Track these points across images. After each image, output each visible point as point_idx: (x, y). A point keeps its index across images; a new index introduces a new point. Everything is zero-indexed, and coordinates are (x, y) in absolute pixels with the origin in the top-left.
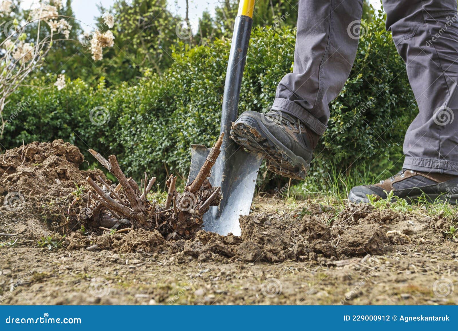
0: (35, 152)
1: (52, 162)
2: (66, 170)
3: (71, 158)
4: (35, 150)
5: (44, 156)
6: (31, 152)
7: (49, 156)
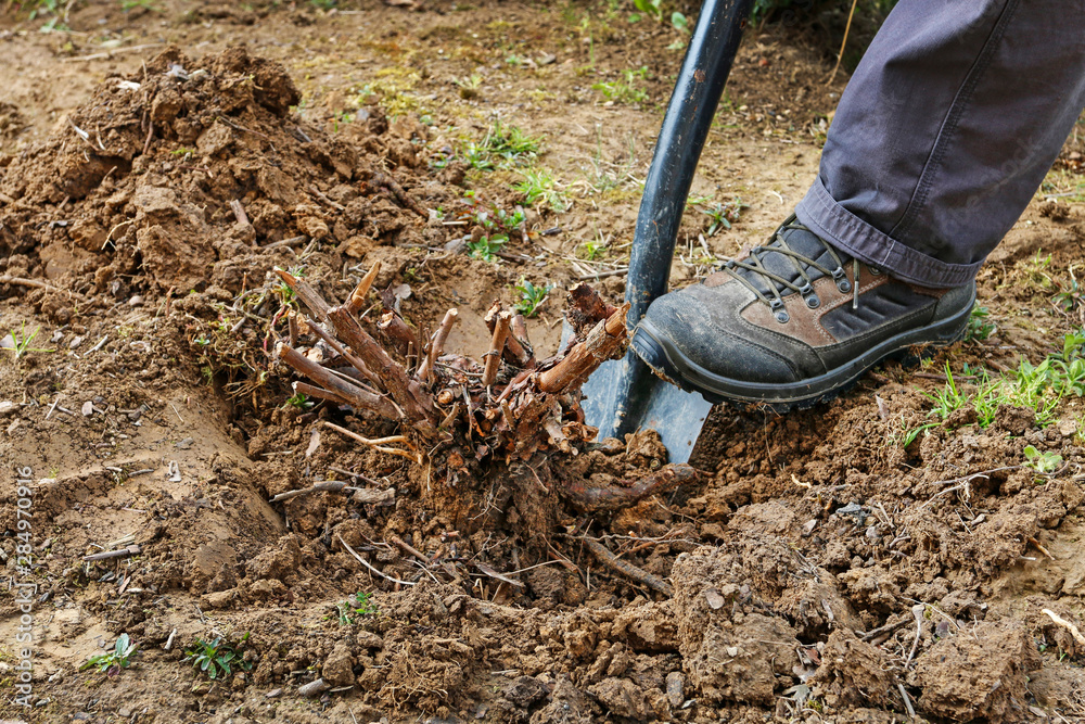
0: (175, 113)
1: (221, 146)
2: (256, 171)
3: (270, 99)
4: (174, 107)
5: (199, 124)
6: (166, 111)
7: (210, 125)
